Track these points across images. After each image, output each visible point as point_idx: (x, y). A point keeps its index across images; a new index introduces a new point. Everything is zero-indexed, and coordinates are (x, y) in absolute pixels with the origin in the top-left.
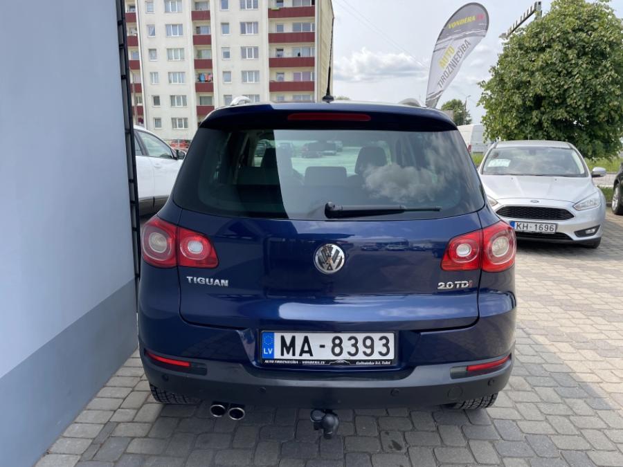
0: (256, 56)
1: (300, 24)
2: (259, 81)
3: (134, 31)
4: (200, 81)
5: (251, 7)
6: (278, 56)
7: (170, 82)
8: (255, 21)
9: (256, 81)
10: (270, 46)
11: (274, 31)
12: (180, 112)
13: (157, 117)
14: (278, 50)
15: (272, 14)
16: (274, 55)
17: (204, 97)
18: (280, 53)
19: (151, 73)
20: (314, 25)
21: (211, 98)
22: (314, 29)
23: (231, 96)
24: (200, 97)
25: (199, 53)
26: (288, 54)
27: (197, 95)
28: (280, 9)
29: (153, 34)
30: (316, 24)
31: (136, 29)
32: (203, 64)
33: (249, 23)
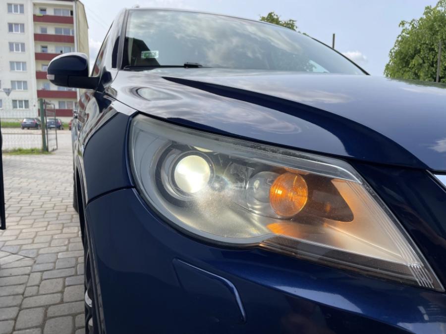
0: (23, 50)
1: (61, 29)
2: (26, 70)
5: (17, 12)
6: (43, 51)
8: (22, 22)
9: (23, 70)
10: (35, 43)
11: (39, 32)
14: (43, 47)
15: (36, 19)
16: (39, 50)
18: (44, 49)
20: (73, 31)
22: (73, 33)
26: (52, 50)
28: (43, 16)
30: (74, 30)
33: (16, 24)
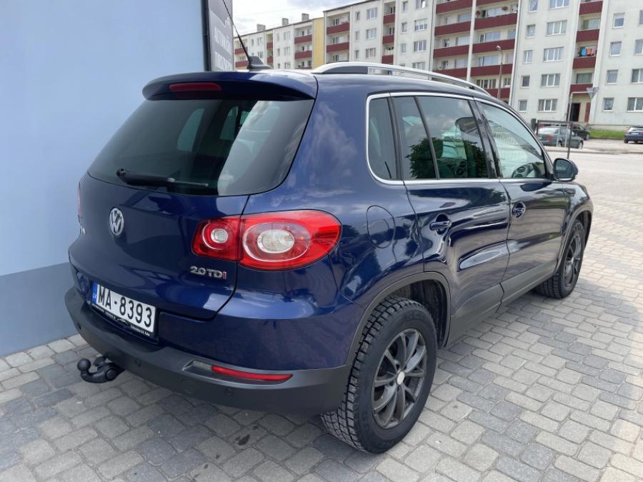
3: (515, 8)
4: (581, 55)
7: (545, 59)
12: (549, 92)
13: (523, 98)
17: (584, 74)
19: (525, 52)
21: (590, 75)
23: (617, 71)
24: (578, 75)
25: (585, 24)
27: (573, 72)
29: (535, 8)
31: (517, 6)
32: (587, 36)
